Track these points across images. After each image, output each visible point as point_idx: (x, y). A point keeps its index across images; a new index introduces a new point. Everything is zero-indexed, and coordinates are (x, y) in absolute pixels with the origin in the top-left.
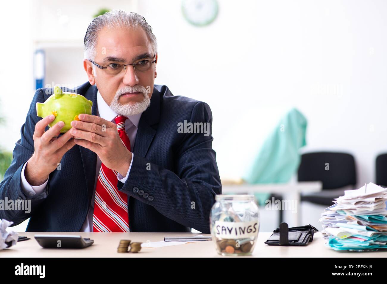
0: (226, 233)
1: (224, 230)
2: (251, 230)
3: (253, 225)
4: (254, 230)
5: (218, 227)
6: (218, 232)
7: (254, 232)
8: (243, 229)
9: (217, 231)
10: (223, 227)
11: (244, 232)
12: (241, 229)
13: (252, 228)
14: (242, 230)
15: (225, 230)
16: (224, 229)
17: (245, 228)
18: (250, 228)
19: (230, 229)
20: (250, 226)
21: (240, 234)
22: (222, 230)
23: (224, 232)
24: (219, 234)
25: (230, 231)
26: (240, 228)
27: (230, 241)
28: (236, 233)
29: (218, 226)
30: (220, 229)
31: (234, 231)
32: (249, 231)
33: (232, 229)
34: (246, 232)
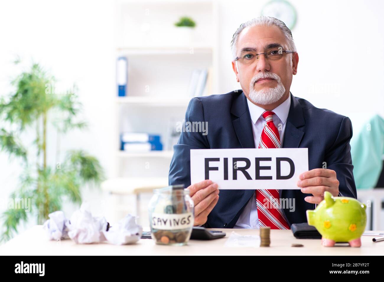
2: (185, 222)
4: (187, 222)
7: (188, 224)
8: (177, 221)
9: (153, 223)
10: (159, 219)
11: (178, 224)
13: (186, 220)
15: (161, 221)
16: (159, 220)
17: (179, 220)
18: (184, 220)
19: (165, 220)
20: (184, 218)
21: (174, 225)
22: (158, 221)
23: (160, 223)
24: (155, 224)
25: (165, 223)
26: (174, 220)
27: (165, 232)
28: (171, 224)
29: (155, 218)
30: (156, 220)
31: (168, 223)
32: (183, 222)
33: (167, 220)
34: (180, 223)
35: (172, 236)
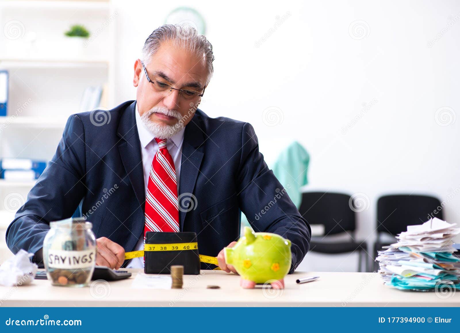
0: (59, 262)
2: (86, 260)
3: (88, 255)
4: (89, 260)
5: (51, 256)
6: (51, 261)
7: (90, 262)
10: (56, 256)
11: (78, 262)
13: (88, 258)
14: (76, 259)
15: (58, 259)
17: (79, 258)
18: (85, 258)
19: (63, 258)
20: (85, 256)
21: (74, 263)
22: (56, 259)
23: (57, 261)
24: (51, 263)
25: (63, 261)
26: (74, 257)
27: (63, 272)
28: (70, 263)
30: (53, 258)
31: (67, 261)
32: (84, 260)
33: (65, 258)
34: (80, 262)
35: (71, 276)
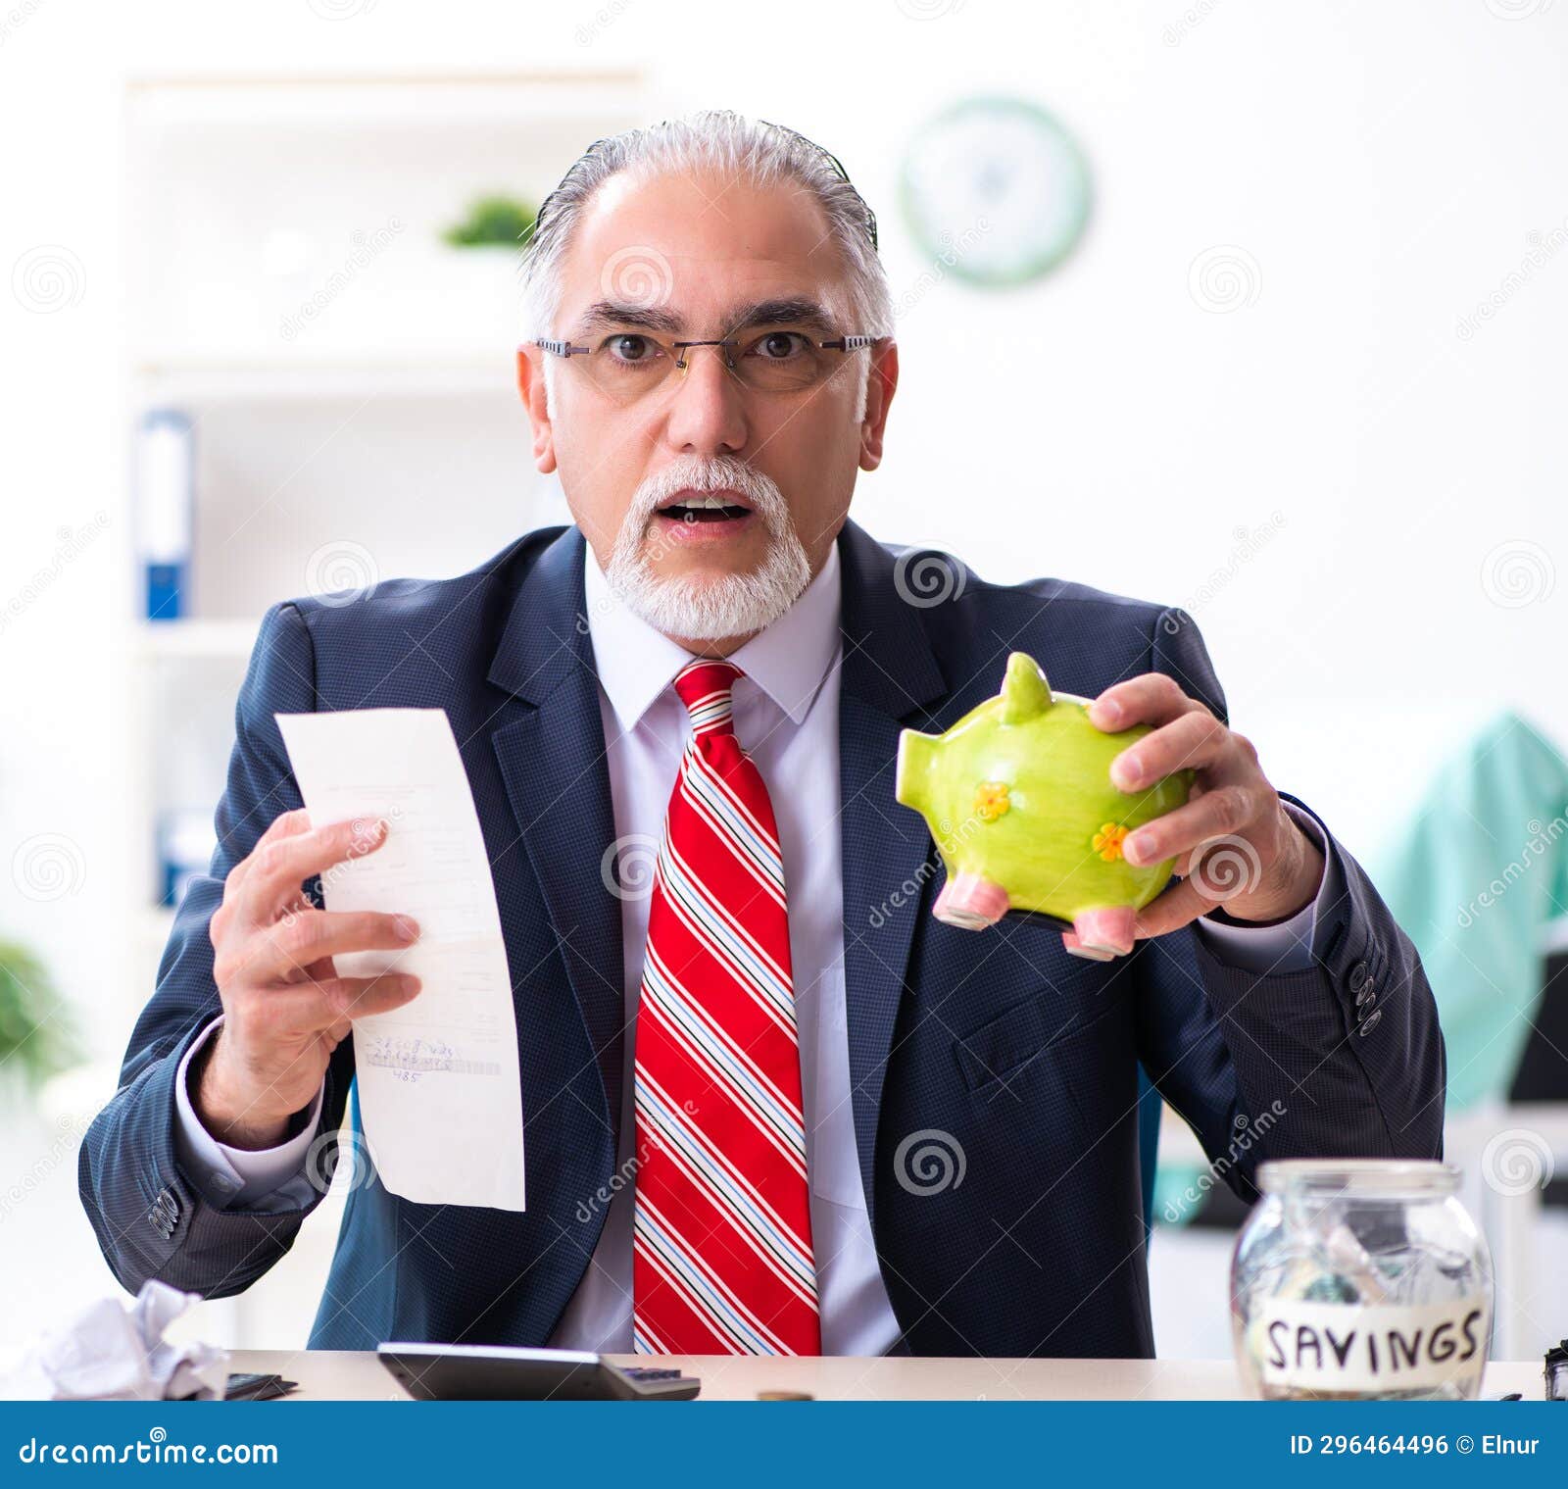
0: (1319, 1364)
1: (1308, 1344)
2: (1450, 1345)
3: (1459, 1320)
4: (1463, 1345)
5: (1278, 1332)
6: (1276, 1357)
7: (1466, 1356)
8: (1410, 1341)
9: (1270, 1353)
10: (1302, 1330)
11: (1412, 1358)
12: (1397, 1343)
13: (1455, 1334)
14: (1403, 1345)
15: (1315, 1344)
16: (1307, 1338)
17: (1418, 1336)
18: (1444, 1336)
19: (1341, 1339)
20: (1447, 1326)
21: (1395, 1365)
22: (1301, 1346)
23: (1309, 1354)
24: (1281, 1365)
25: (1341, 1353)
26: (1393, 1335)
28: (1374, 1363)
29: (1276, 1324)
30: (1287, 1340)
31: (1358, 1353)
32: (1439, 1350)
33: (1351, 1338)
34: (1422, 1354)
